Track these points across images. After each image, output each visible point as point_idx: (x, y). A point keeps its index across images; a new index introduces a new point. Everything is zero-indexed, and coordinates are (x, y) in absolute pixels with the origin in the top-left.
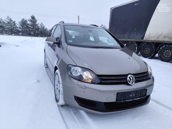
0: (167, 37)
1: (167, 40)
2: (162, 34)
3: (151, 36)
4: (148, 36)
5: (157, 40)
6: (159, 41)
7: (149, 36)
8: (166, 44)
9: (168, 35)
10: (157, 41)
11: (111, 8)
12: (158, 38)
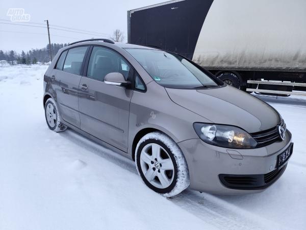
0: (225, 62)
1: (225, 65)
2: (217, 57)
3: (201, 60)
4: (197, 60)
5: (211, 66)
6: (214, 68)
7: (199, 61)
8: (224, 72)
9: (227, 58)
10: (210, 68)
11: (129, 12)
12: (212, 63)
